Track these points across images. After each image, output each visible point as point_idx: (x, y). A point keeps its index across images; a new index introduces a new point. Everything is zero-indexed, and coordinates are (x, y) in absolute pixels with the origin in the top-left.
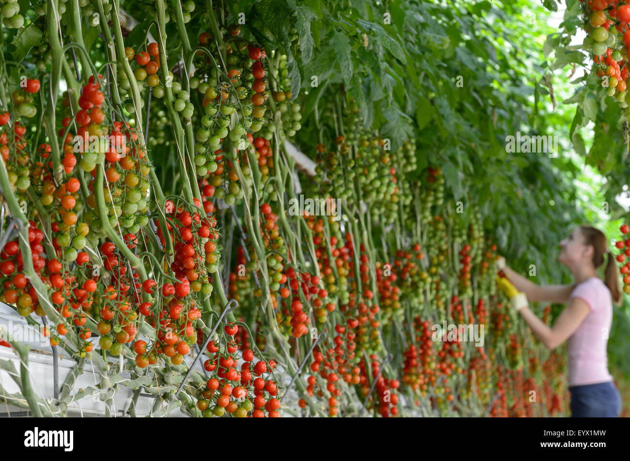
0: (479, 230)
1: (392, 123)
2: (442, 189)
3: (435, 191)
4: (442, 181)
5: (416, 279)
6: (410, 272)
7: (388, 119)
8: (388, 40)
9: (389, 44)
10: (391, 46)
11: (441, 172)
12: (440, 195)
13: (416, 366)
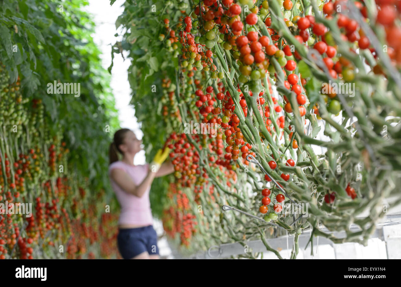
0: (60, 135)
1: (28, 79)
2: (42, 112)
3: (38, 113)
4: (42, 107)
5: (32, 171)
6: (28, 167)
7: (25, 76)
8: (33, 29)
9: (34, 32)
10: (35, 33)
11: (41, 102)
12: (41, 116)
13: (34, 226)
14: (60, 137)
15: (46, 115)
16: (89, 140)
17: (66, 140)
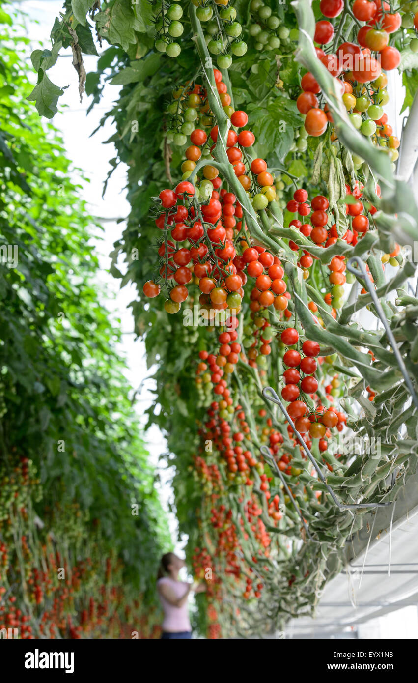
1: (84, 496)
2: (100, 531)
3: (97, 532)
12: (100, 534)
14: (115, 553)
15: (103, 534)
16: (143, 561)
17: (121, 556)
